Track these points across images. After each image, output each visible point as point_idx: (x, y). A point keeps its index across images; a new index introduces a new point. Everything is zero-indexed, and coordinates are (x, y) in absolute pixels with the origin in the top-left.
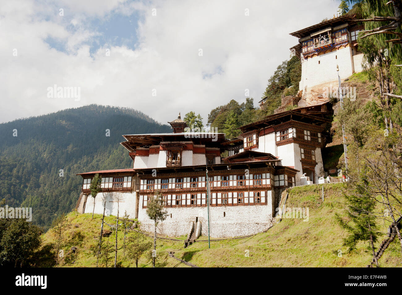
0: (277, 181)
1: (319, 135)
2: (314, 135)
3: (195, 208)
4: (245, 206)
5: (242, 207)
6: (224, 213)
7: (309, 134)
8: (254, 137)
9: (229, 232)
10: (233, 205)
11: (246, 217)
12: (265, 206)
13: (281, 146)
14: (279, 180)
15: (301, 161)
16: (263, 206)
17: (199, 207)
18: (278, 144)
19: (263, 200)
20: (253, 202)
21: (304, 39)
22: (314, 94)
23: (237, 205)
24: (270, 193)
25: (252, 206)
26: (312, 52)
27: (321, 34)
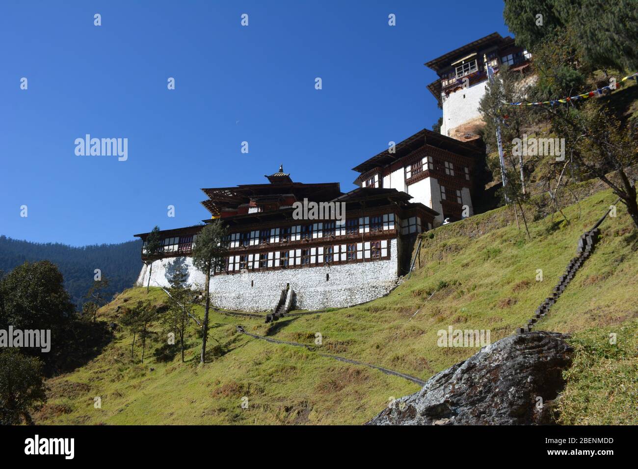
0: (405, 227)
1: (466, 170)
2: (458, 169)
3: (286, 271)
4: (358, 264)
5: (355, 266)
6: (328, 276)
7: (451, 166)
8: (376, 177)
9: (334, 303)
10: (340, 262)
11: (359, 280)
12: (387, 261)
13: (413, 185)
14: (409, 226)
15: (441, 202)
16: (385, 261)
17: (292, 269)
18: (408, 183)
19: (384, 253)
20: (369, 257)
21: (443, 71)
22: (459, 135)
23: (346, 262)
24: (394, 242)
25: (368, 263)
26: (455, 85)
27: (464, 61)
